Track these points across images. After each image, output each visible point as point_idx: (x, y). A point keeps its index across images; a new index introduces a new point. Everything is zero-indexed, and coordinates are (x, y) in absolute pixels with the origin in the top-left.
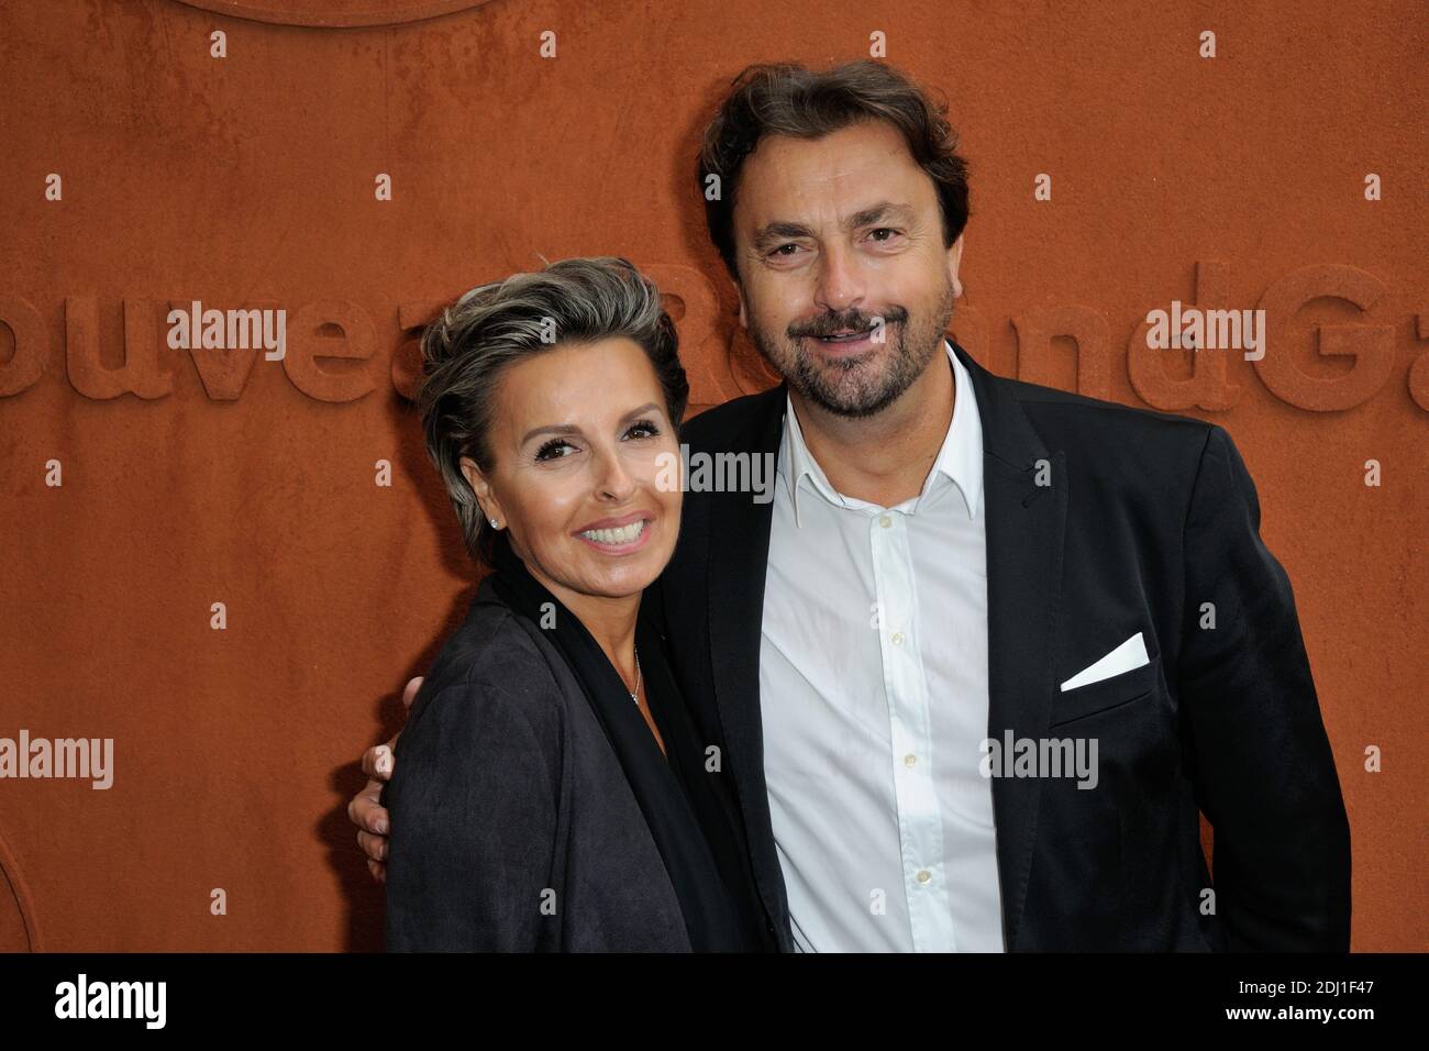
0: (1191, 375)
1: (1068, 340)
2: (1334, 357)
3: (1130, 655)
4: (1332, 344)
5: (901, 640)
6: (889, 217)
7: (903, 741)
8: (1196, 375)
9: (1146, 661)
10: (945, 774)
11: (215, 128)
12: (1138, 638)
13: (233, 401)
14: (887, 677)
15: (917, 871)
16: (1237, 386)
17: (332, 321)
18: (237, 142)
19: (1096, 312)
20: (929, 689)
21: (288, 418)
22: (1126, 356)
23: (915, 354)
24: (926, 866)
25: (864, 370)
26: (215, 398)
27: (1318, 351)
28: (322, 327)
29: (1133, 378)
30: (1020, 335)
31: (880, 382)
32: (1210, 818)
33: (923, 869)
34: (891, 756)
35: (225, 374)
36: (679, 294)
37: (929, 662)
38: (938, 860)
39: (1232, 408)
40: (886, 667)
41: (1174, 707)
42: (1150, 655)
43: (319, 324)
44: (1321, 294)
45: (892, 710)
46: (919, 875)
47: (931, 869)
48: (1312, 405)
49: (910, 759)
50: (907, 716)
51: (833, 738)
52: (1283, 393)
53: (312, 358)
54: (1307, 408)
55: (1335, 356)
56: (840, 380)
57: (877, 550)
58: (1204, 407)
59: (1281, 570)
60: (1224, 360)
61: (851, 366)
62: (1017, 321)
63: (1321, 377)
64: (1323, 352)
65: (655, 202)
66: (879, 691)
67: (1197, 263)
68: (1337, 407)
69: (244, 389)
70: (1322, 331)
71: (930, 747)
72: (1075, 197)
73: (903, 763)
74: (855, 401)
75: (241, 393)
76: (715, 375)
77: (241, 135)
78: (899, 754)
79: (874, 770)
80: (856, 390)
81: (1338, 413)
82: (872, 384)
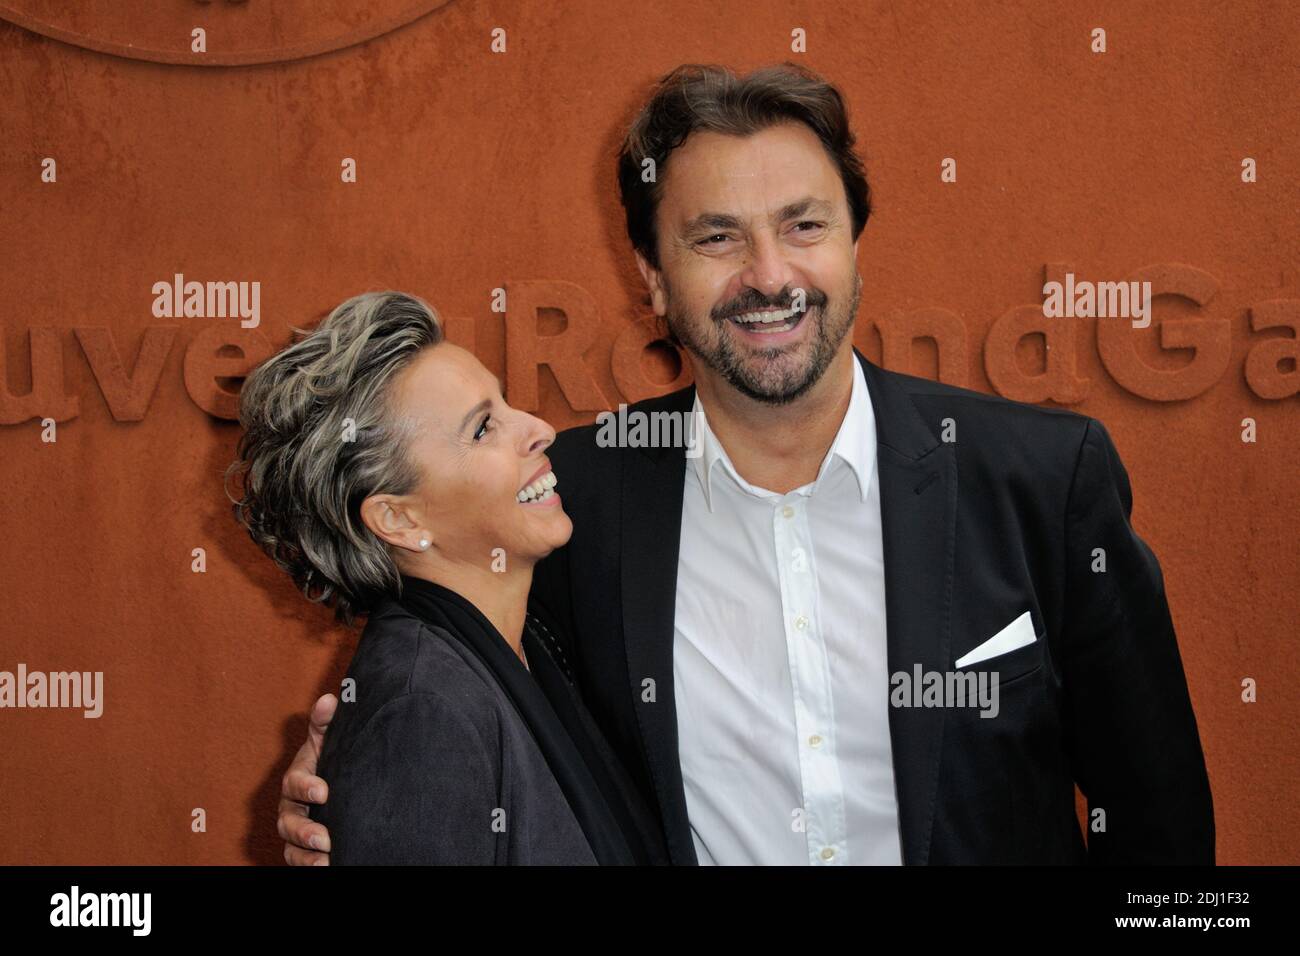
0: (1044, 370)
1: (927, 342)
2: (1175, 351)
3: (1019, 633)
4: (1173, 338)
5: (804, 624)
6: (813, 211)
7: (807, 723)
8: (1049, 369)
9: (1033, 639)
10: (848, 752)
11: (114, 164)
12: (1026, 617)
13: (137, 423)
14: (792, 662)
15: (821, 848)
16: (1087, 379)
17: (231, 343)
18: (135, 176)
19: (953, 314)
20: (833, 671)
21: (191, 436)
22: (983, 354)
23: (832, 337)
24: (830, 844)
25: (789, 359)
26: (118, 420)
27: (1160, 345)
28: (222, 348)
29: (990, 375)
30: (883, 337)
31: (803, 369)
32: (1084, 792)
33: (827, 847)
34: (795, 740)
35: (129, 396)
36: (560, 307)
37: (832, 645)
38: (842, 838)
39: (1083, 401)
40: (791, 651)
41: (1059, 683)
42: (1038, 633)
43: (219, 347)
44: (1162, 292)
45: (797, 693)
46: (824, 852)
47: (835, 848)
48: (1156, 395)
49: (814, 739)
50: (811, 700)
51: (741, 722)
52: (1129, 385)
53: (213, 379)
54: (1152, 398)
55: (1176, 349)
56: (765, 369)
57: (780, 539)
58: (1057, 400)
59: (1151, 554)
60: (1074, 356)
61: (776, 355)
62: (880, 324)
63: (1164, 368)
64: (1165, 346)
65: (536, 222)
66: (782, 675)
67: (1045, 267)
68: (1180, 397)
69: (147, 411)
70: (1163, 326)
71: (834, 727)
72: (930, 207)
73: (808, 742)
74: (779, 387)
75: (145, 415)
76: (598, 383)
77: (138, 169)
78: (803, 737)
79: (782, 751)
80: (781, 378)
81: (1182, 402)
82: (796, 372)
